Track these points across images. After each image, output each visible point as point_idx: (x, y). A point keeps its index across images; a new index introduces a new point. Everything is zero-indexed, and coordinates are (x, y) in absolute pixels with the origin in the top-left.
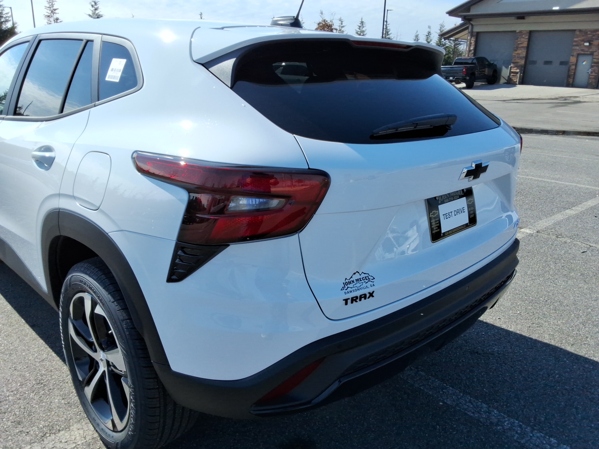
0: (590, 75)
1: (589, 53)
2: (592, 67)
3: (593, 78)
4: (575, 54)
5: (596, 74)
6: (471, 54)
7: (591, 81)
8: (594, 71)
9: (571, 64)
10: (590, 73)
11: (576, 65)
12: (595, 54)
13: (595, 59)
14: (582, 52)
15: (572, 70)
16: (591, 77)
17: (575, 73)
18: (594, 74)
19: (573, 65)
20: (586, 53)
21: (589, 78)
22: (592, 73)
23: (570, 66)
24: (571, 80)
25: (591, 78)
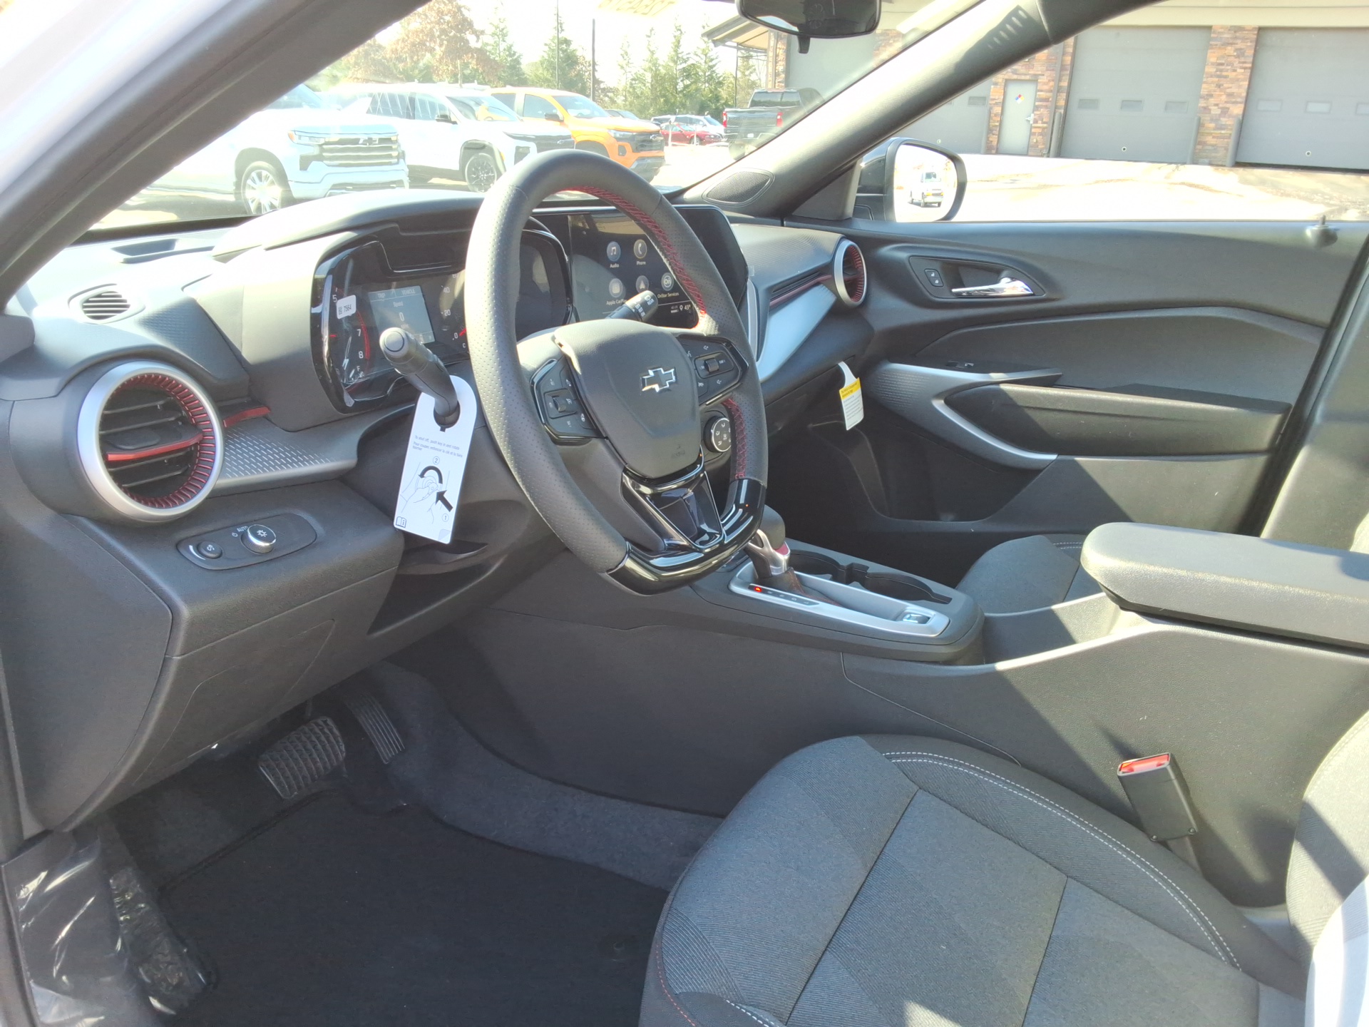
0: (1031, 127)
1: (1028, 77)
2: (1036, 108)
3: (1040, 134)
4: (1000, 80)
5: (1045, 125)
6: (779, 82)
7: (1035, 141)
8: (1041, 118)
9: (994, 102)
10: (1031, 122)
11: (1003, 104)
12: (1042, 79)
13: (1041, 91)
14: (1015, 77)
15: (996, 115)
16: (1033, 130)
17: (1001, 122)
18: (1040, 124)
19: (996, 104)
20: (1023, 77)
21: (1031, 134)
22: (1036, 121)
23: (991, 108)
24: (994, 139)
25: (1034, 134)
